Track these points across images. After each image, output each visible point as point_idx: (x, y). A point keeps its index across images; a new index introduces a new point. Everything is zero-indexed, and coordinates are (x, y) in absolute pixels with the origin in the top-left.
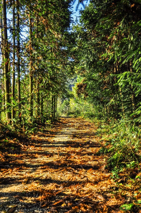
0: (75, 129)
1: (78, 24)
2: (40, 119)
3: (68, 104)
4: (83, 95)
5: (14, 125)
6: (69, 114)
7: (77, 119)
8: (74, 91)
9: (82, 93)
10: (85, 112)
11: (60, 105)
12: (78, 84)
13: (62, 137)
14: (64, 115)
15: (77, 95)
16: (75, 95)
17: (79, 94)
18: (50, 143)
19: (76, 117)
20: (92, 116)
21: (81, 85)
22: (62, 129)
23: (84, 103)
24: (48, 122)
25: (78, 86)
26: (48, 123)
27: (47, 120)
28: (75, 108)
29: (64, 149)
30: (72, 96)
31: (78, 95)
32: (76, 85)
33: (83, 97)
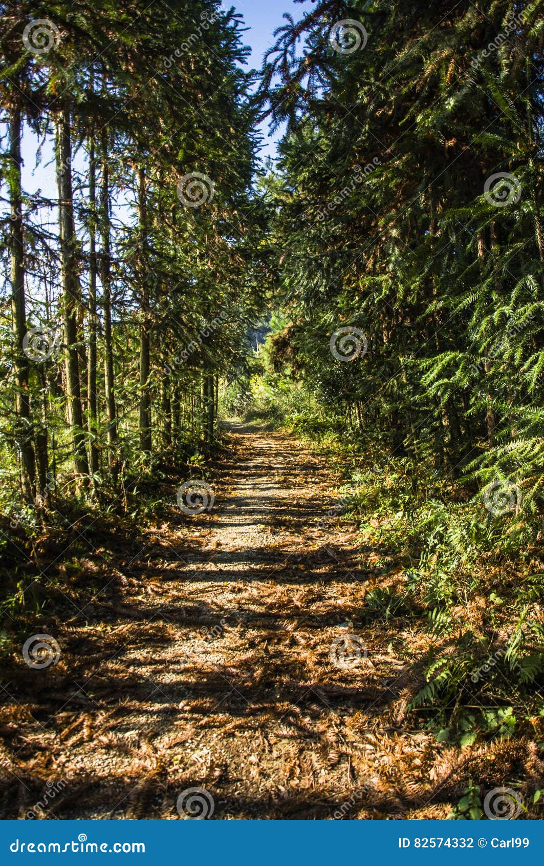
0: (276, 483)
1: (273, 172)
2: (171, 453)
3: (245, 388)
4: (289, 365)
5: (96, 491)
6: (251, 416)
7: (275, 438)
8: (265, 358)
9: (287, 360)
10: (295, 416)
11: (224, 390)
12: (276, 338)
13: (242, 525)
14: (236, 420)
15: (272, 366)
16: (267, 368)
17: (278, 366)
18: (205, 557)
19: (270, 428)
20: (316, 429)
21: (284, 338)
22: (237, 483)
23: (292, 387)
24: (196, 460)
25: (276, 343)
26: (196, 465)
27: (193, 455)
28: (268, 402)
29: (253, 589)
30: (259, 370)
31: (276, 366)
32: (269, 339)
33: (288, 372)
